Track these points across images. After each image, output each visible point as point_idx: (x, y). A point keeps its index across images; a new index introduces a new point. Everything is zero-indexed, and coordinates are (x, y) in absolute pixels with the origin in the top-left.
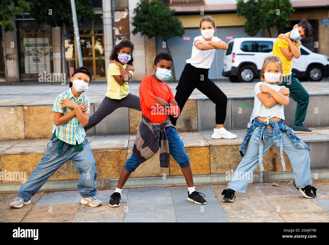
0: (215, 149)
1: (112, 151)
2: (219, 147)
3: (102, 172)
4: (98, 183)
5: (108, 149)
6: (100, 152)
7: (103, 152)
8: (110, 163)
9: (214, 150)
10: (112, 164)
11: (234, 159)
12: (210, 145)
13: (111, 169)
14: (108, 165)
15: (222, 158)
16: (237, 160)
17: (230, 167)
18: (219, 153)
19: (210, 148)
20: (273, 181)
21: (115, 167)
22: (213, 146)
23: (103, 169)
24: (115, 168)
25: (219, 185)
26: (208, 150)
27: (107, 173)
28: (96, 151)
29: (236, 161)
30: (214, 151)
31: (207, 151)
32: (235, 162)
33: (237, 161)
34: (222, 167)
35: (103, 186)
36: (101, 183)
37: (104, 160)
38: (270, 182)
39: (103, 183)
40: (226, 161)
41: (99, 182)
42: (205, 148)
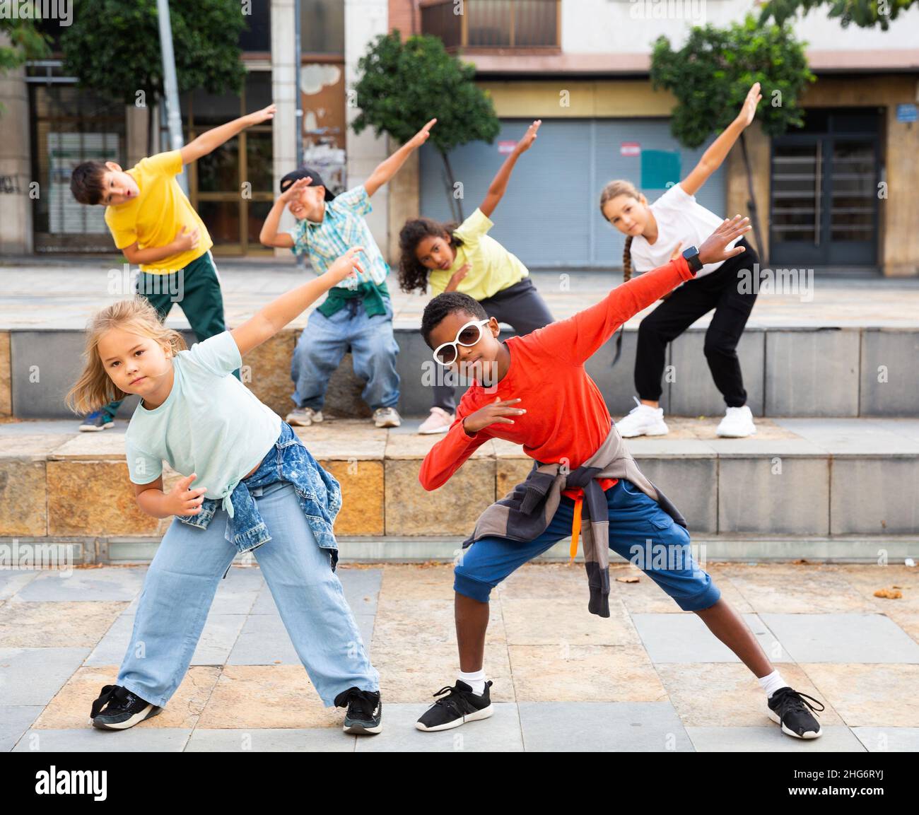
0: (399, 469)
1: (116, 462)
2: (410, 463)
3: (91, 519)
4: (78, 547)
5: (107, 456)
6: (85, 465)
7: (93, 464)
8: (111, 496)
9: (397, 471)
10: (116, 499)
11: (449, 497)
12: (387, 458)
13: (114, 510)
14: (107, 501)
15: (417, 495)
16: (459, 499)
17: (437, 518)
18: (410, 479)
19: (386, 466)
20: (552, 560)
21: (125, 507)
22: (393, 460)
23: (91, 510)
24: (125, 510)
25: (405, 566)
26: (381, 472)
27: (102, 522)
28: (74, 462)
29: (456, 502)
30: (396, 475)
31: (376, 472)
32: (452, 506)
33: (459, 503)
34: (415, 518)
35: (90, 557)
36: (85, 548)
37: (96, 486)
38: (546, 563)
39: (91, 547)
40: (429, 502)
41: (81, 545)
42: (373, 463)
